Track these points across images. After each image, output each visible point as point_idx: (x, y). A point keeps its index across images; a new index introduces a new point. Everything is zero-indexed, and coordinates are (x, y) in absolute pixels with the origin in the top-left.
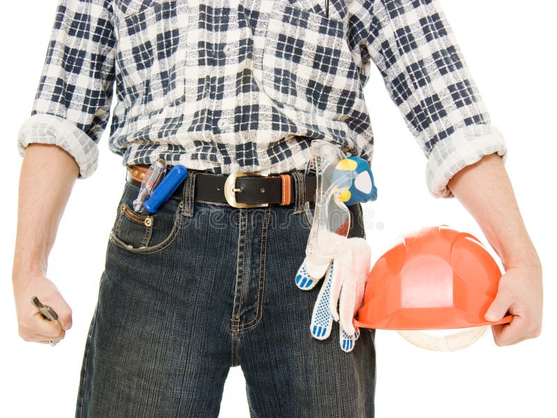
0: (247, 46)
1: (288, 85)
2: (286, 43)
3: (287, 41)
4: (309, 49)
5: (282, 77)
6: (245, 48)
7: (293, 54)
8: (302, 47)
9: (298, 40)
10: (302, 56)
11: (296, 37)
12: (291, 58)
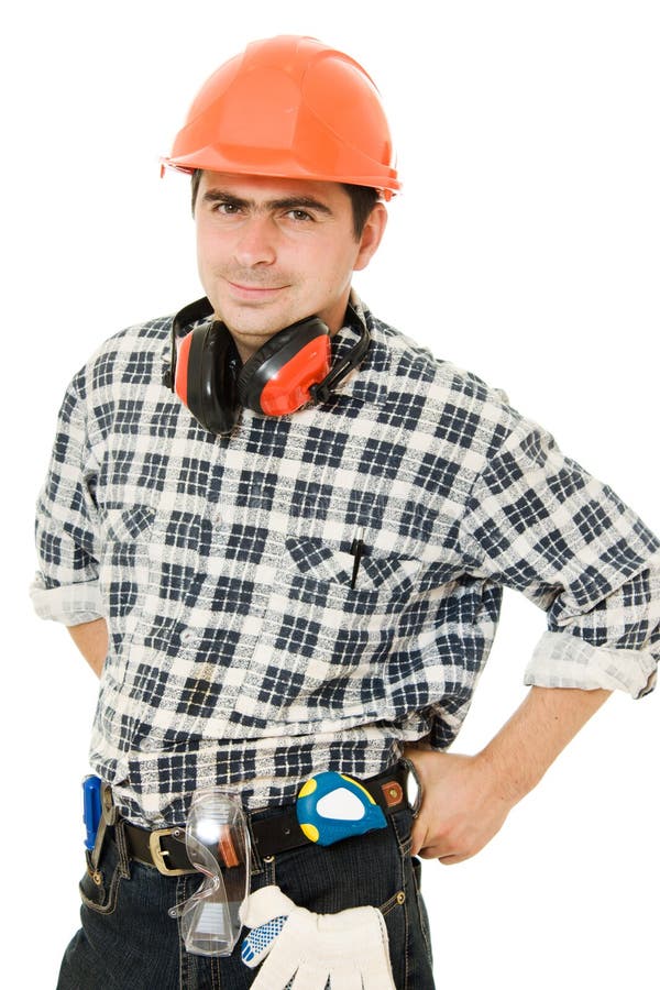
0: (213, 640)
1: (283, 692)
2: (294, 628)
3: (295, 624)
4: (328, 635)
5: (277, 680)
6: (210, 643)
7: (303, 644)
8: (317, 633)
9: (312, 623)
10: (316, 647)
11: (310, 618)
12: (300, 650)
